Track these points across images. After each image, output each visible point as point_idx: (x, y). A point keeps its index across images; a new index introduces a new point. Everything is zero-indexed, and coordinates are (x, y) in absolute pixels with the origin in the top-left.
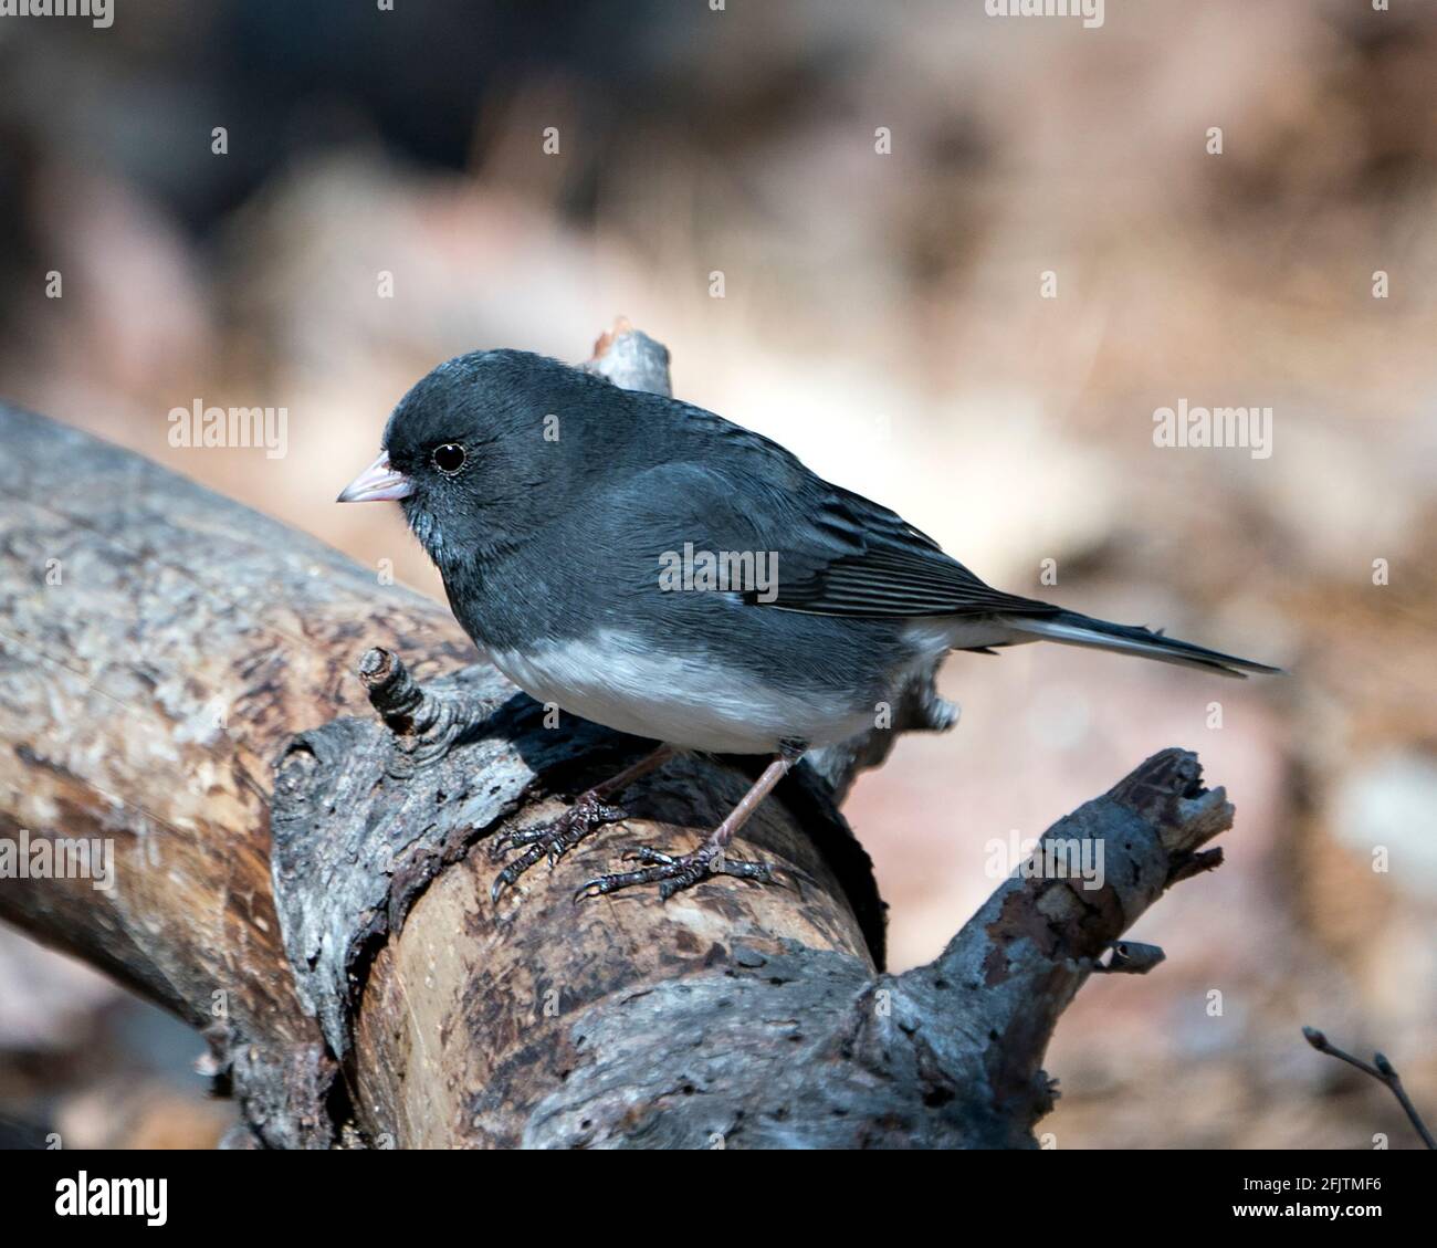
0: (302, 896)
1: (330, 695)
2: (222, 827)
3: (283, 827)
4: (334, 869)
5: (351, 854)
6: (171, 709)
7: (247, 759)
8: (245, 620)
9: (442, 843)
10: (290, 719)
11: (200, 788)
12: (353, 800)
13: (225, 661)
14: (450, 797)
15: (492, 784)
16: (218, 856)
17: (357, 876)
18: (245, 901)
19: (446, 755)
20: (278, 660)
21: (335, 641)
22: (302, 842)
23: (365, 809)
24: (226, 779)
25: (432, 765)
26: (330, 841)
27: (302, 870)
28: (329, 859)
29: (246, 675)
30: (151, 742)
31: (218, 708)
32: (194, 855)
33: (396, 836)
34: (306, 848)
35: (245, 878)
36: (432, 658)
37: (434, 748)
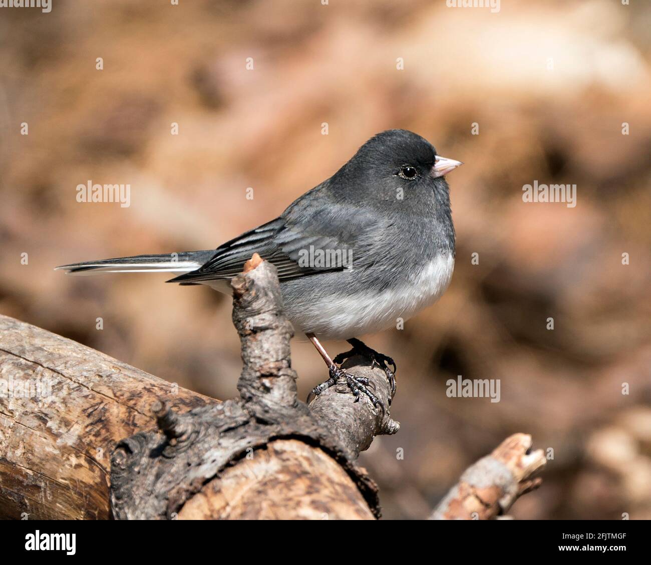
0: (126, 511)
1: (129, 423)
2: (82, 482)
3: (116, 481)
4: (141, 498)
5: (148, 491)
6: (55, 431)
7: (92, 452)
8: (86, 392)
9: (191, 484)
10: (112, 434)
11: (71, 466)
12: (148, 468)
13: (79, 410)
14: (193, 465)
15: (213, 458)
16: (80, 494)
17: (152, 501)
18: (95, 514)
19: (190, 447)
20: (103, 408)
21: (129, 400)
22: (126, 487)
23: (154, 471)
24: (82, 461)
25: (185, 451)
26: (138, 486)
27: (126, 499)
28: (139, 494)
29: (89, 416)
30: (45, 446)
31: (77, 429)
32: (68, 494)
33: (170, 482)
34: (127, 489)
35: (94, 504)
36: (175, 405)
37: (185, 444)
